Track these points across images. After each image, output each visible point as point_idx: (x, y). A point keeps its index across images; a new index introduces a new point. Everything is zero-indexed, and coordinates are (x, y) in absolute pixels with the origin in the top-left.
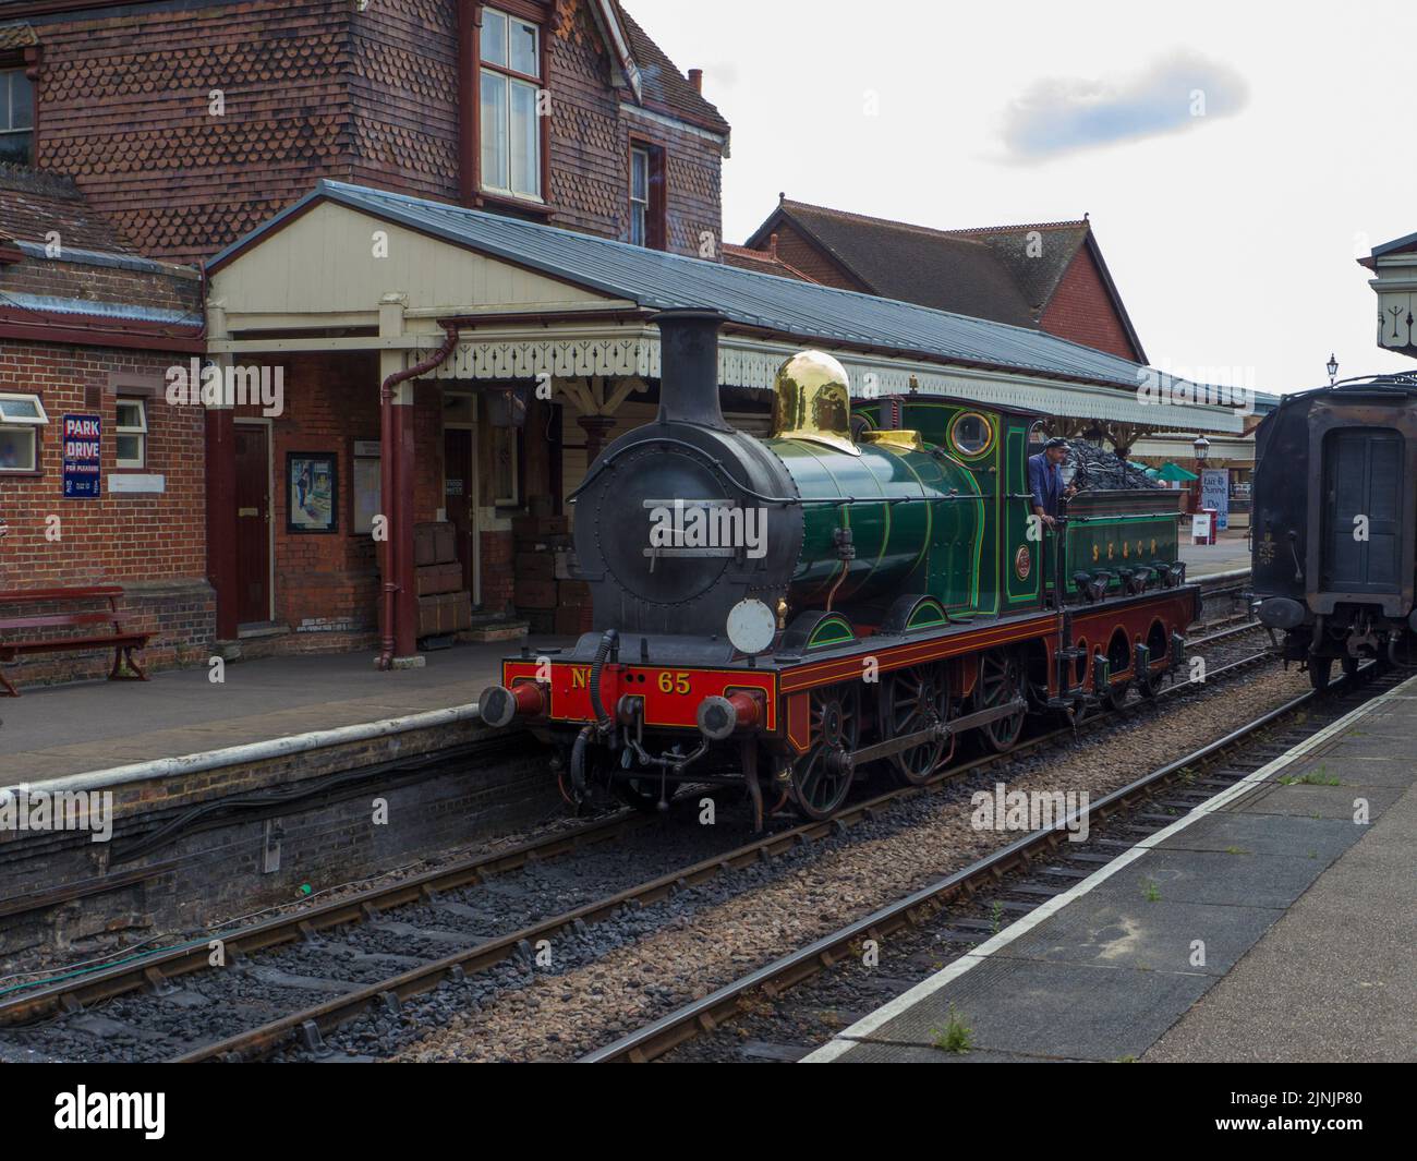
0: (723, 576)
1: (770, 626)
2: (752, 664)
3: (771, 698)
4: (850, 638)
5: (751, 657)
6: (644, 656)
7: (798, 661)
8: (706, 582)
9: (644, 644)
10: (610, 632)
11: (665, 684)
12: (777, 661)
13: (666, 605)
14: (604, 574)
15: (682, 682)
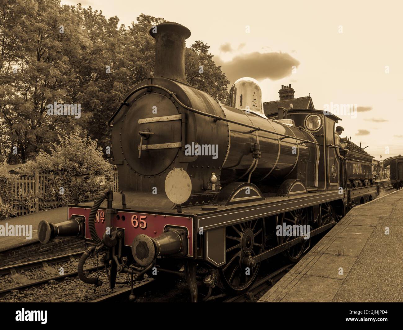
0: (177, 159)
2: (179, 211)
4: (259, 196)
5: (179, 207)
7: (216, 209)
9: (124, 198)
12: (203, 209)
13: (149, 176)
14: (123, 161)
15: (142, 221)
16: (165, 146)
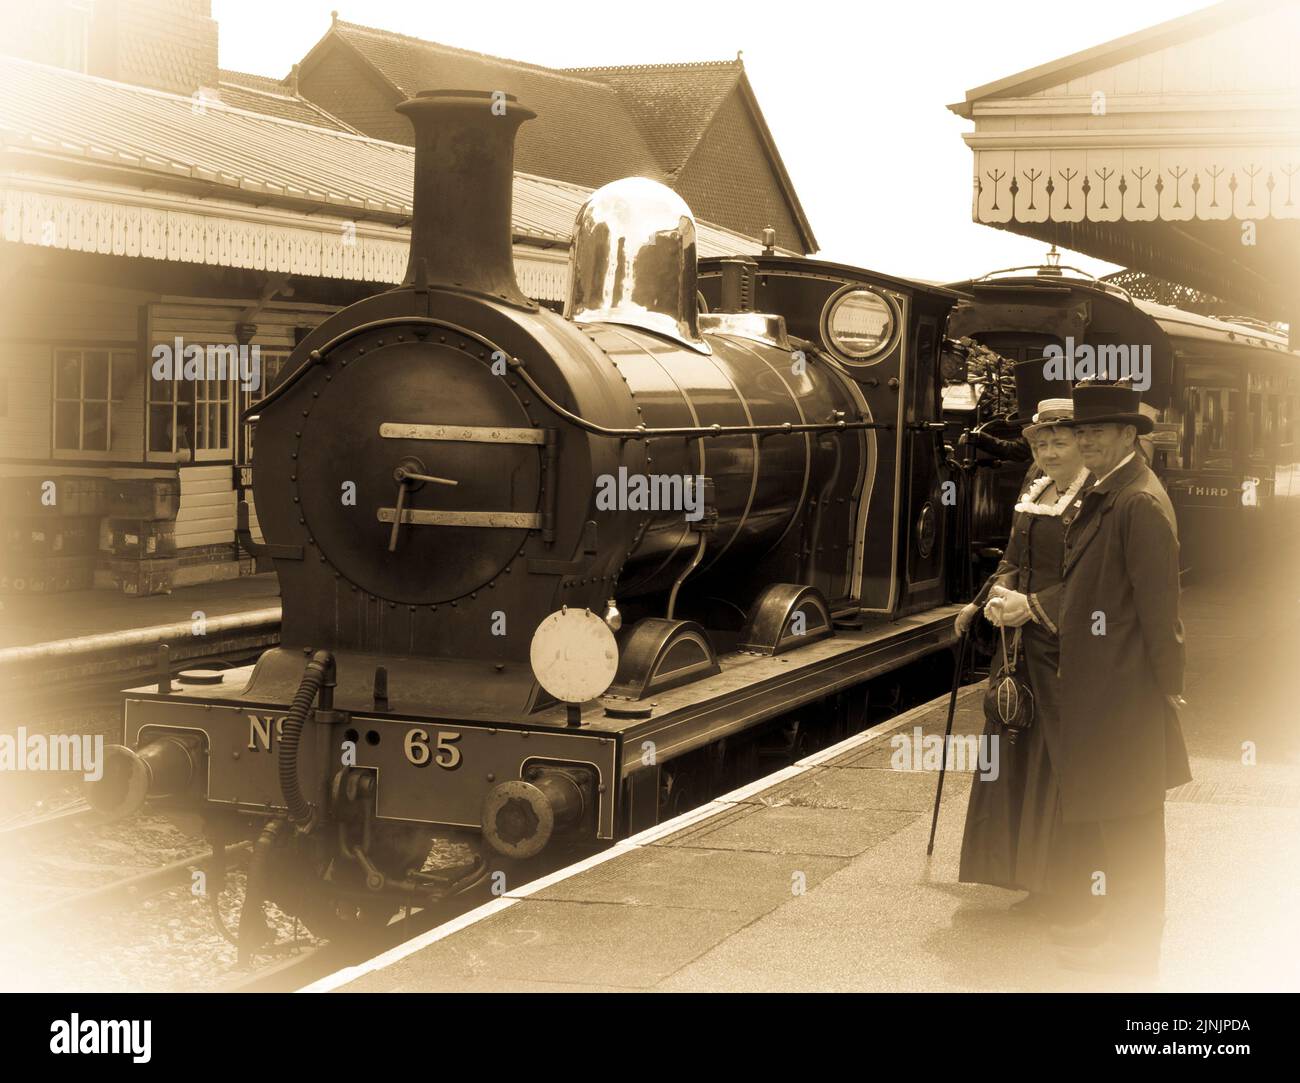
0: (517, 563)
1: (609, 657)
2: (574, 722)
3: (607, 780)
4: (708, 663)
5: (574, 710)
6: (380, 698)
7: (648, 713)
8: (487, 569)
9: (381, 680)
10: (320, 655)
11: (416, 751)
12: (610, 713)
13: (413, 607)
14: (304, 550)
15: (446, 746)
16: (481, 520)
